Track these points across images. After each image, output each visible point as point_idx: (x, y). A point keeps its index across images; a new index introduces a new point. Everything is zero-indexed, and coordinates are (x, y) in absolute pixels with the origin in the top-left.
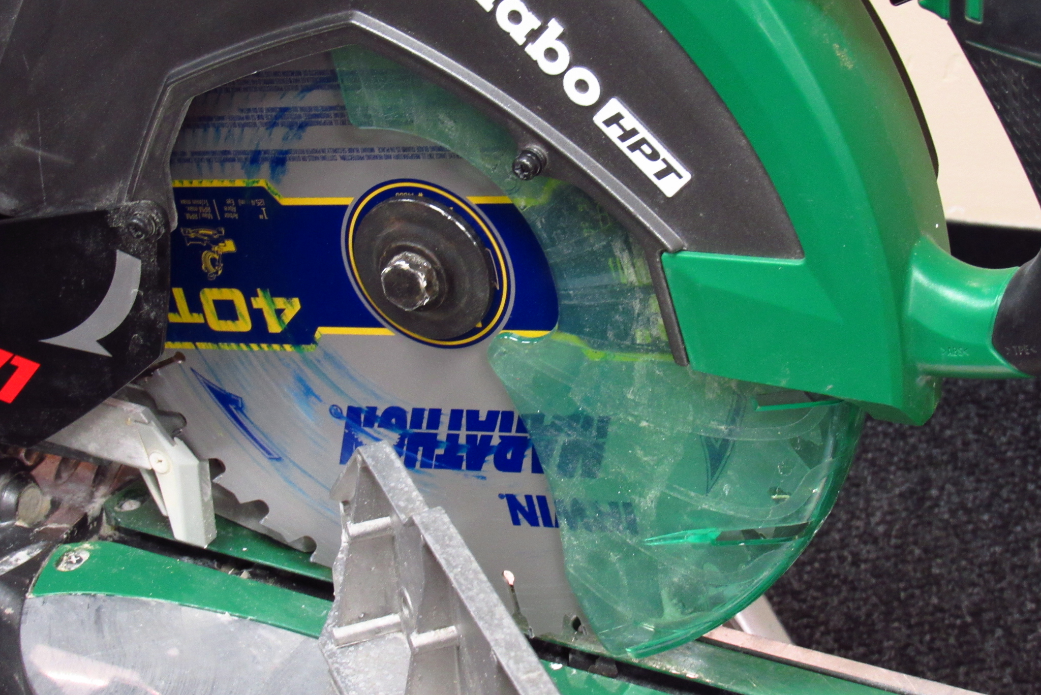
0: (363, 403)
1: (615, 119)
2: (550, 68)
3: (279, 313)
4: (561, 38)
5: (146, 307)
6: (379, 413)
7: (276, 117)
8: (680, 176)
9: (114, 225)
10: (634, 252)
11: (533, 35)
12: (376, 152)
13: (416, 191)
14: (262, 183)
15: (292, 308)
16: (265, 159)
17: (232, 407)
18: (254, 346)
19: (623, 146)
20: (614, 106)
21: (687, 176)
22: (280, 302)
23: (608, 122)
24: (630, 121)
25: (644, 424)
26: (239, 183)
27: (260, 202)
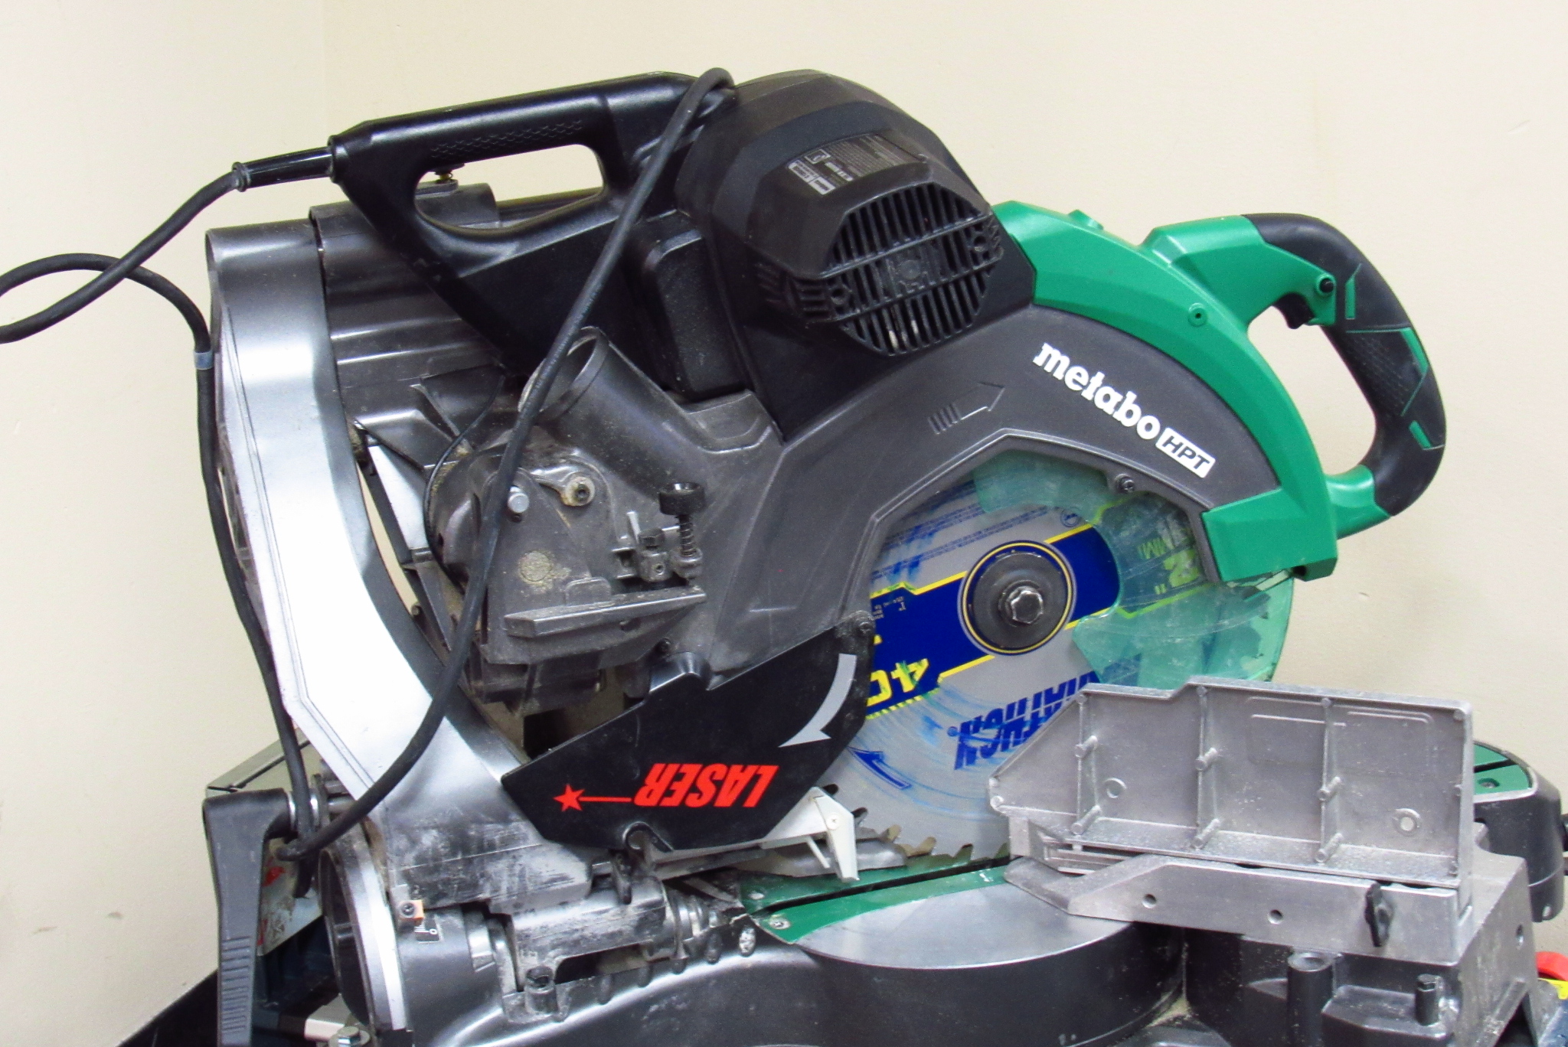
0: (971, 716)
1: (1169, 441)
2: (1127, 423)
3: (912, 675)
4: (1135, 402)
5: (857, 690)
6: (983, 719)
7: (913, 534)
8: (1208, 462)
9: (839, 636)
10: (1171, 527)
11: (1118, 407)
12: (983, 533)
13: (1008, 551)
14: (902, 585)
15: (920, 668)
16: (904, 567)
17: (875, 762)
18: (900, 705)
19: (1175, 456)
20: (1169, 432)
21: (1212, 461)
22: (913, 667)
23: (1165, 445)
24: (1178, 439)
25: (1178, 640)
26: (885, 591)
27: (900, 599)
